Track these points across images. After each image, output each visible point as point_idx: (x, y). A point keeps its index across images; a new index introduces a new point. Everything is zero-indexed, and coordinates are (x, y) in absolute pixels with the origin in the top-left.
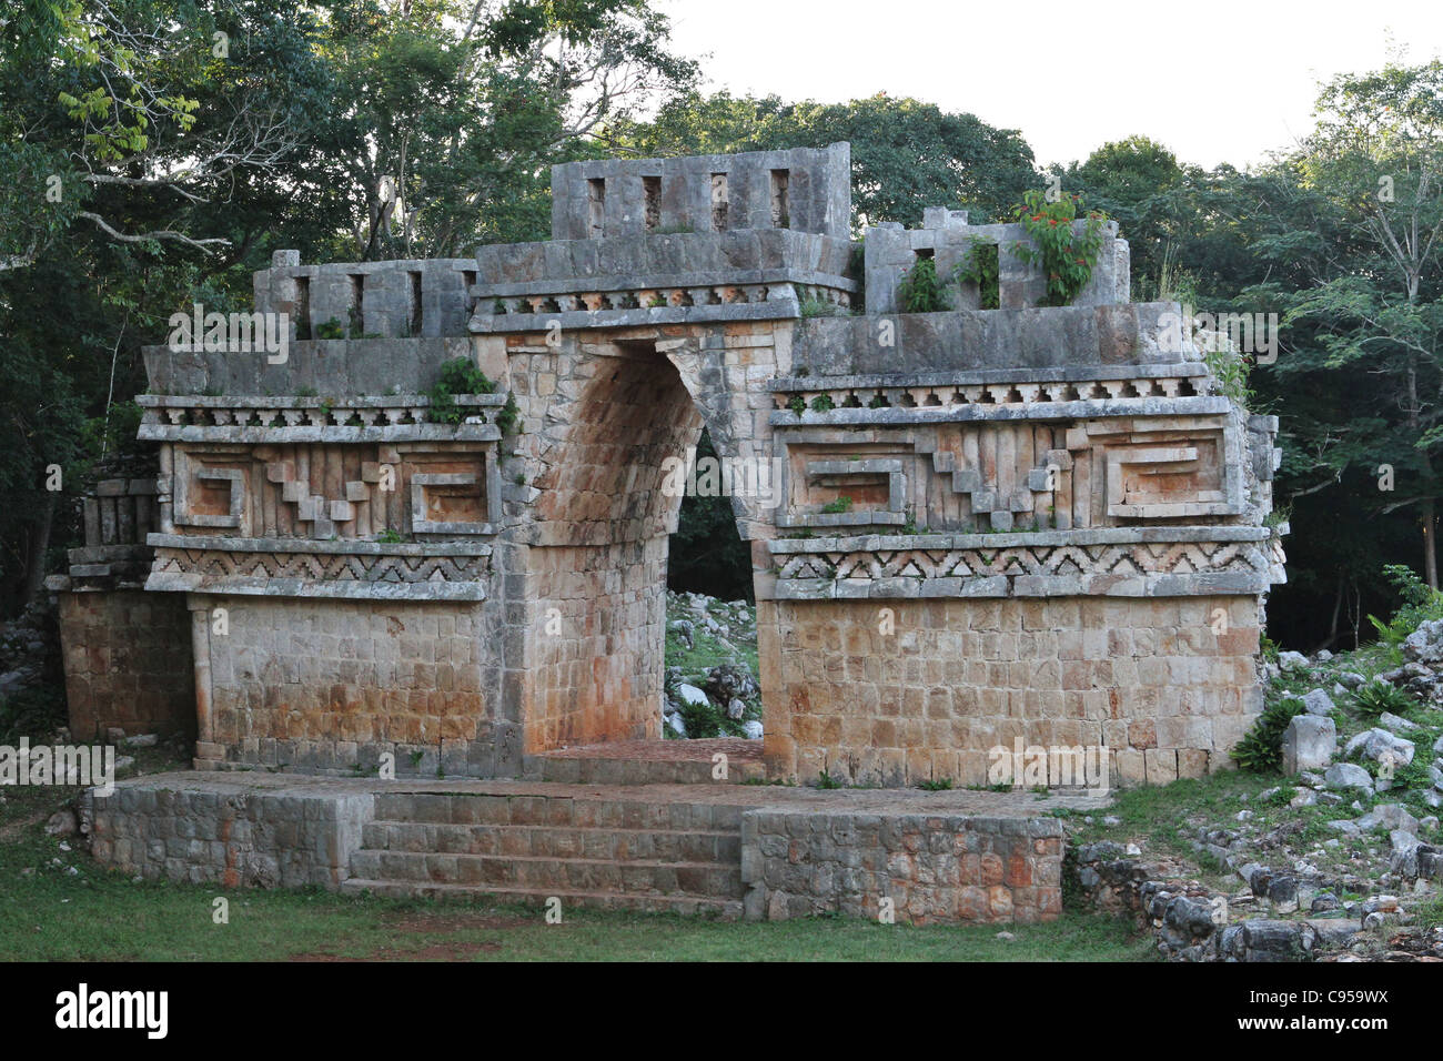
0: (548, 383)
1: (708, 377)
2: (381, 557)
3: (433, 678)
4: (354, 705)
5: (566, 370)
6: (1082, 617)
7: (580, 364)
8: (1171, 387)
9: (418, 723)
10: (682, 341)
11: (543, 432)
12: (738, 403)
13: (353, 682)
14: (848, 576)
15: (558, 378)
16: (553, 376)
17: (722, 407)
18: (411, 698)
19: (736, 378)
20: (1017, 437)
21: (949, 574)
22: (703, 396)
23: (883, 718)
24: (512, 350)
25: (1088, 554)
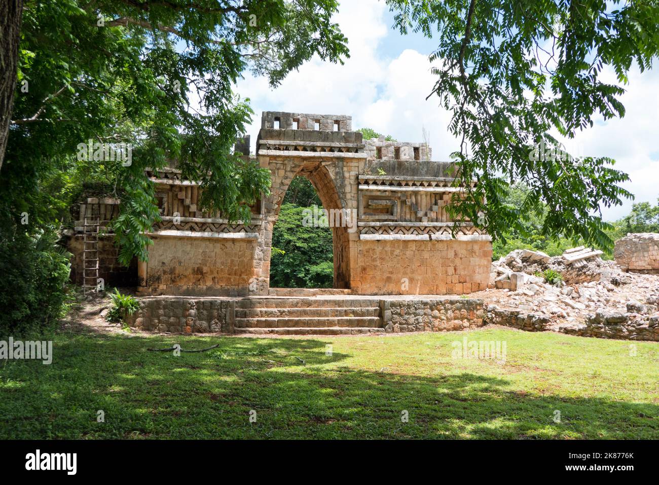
0: (282, 173)
1: (337, 174)
2: (222, 224)
3: (237, 264)
4: (205, 273)
5: (288, 169)
7: (293, 167)
9: (231, 278)
10: (330, 163)
11: (280, 188)
12: (347, 182)
13: (206, 266)
15: (286, 171)
16: (284, 171)
17: (342, 183)
18: (228, 270)
19: (347, 175)
22: (336, 179)
23: (389, 275)
24: (271, 161)
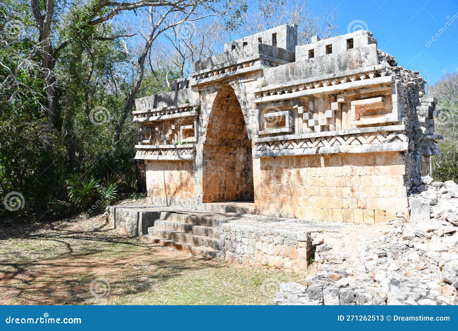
0: (208, 98)
1: (240, 91)
2: (174, 149)
4: (172, 188)
6: (342, 161)
8: (371, 75)
9: (183, 193)
10: (235, 81)
11: (207, 112)
12: (248, 98)
14: (273, 149)
15: (210, 96)
17: (245, 99)
19: (248, 90)
20: (324, 100)
21: (301, 148)
24: (200, 90)
25: (344, 139)
